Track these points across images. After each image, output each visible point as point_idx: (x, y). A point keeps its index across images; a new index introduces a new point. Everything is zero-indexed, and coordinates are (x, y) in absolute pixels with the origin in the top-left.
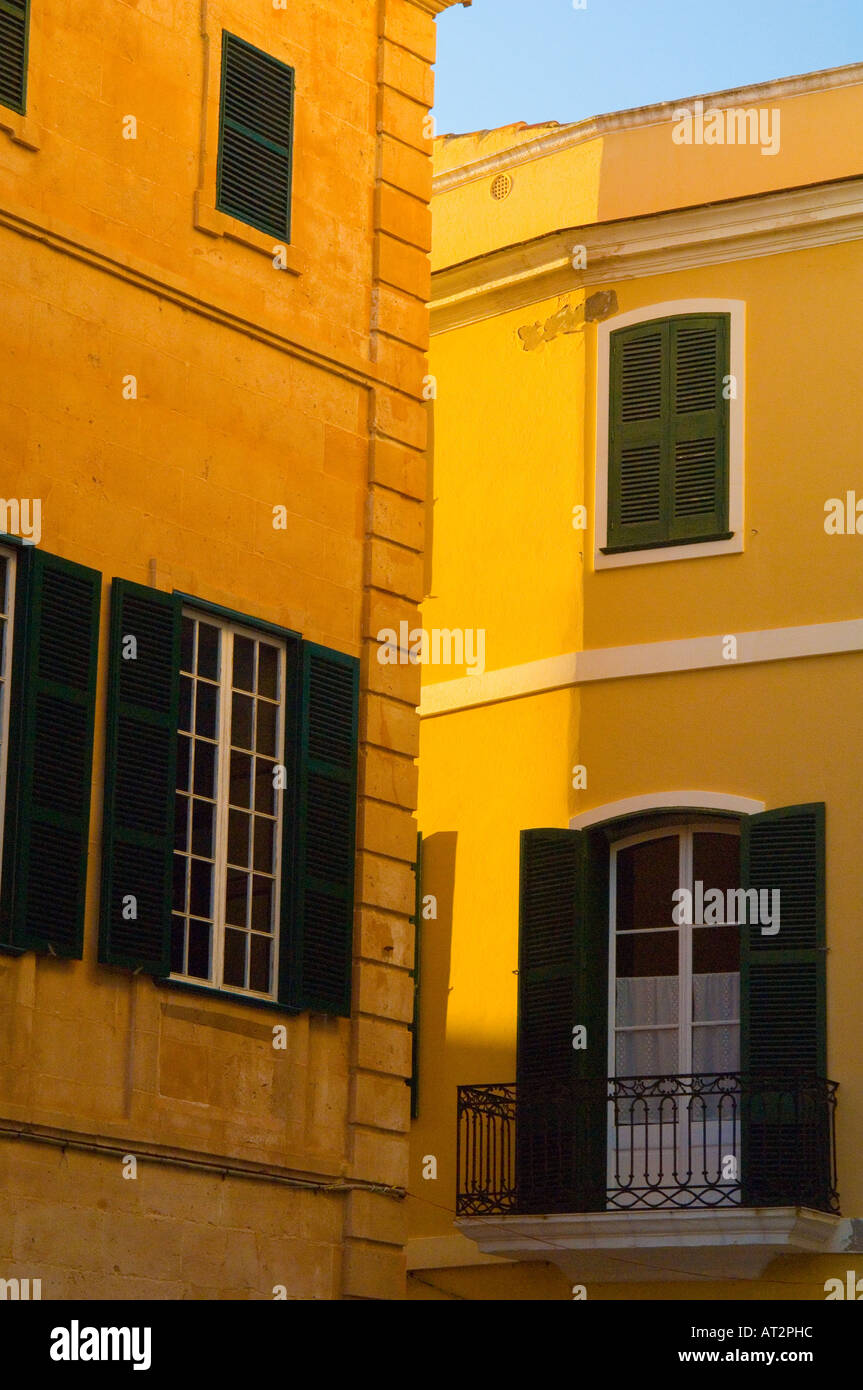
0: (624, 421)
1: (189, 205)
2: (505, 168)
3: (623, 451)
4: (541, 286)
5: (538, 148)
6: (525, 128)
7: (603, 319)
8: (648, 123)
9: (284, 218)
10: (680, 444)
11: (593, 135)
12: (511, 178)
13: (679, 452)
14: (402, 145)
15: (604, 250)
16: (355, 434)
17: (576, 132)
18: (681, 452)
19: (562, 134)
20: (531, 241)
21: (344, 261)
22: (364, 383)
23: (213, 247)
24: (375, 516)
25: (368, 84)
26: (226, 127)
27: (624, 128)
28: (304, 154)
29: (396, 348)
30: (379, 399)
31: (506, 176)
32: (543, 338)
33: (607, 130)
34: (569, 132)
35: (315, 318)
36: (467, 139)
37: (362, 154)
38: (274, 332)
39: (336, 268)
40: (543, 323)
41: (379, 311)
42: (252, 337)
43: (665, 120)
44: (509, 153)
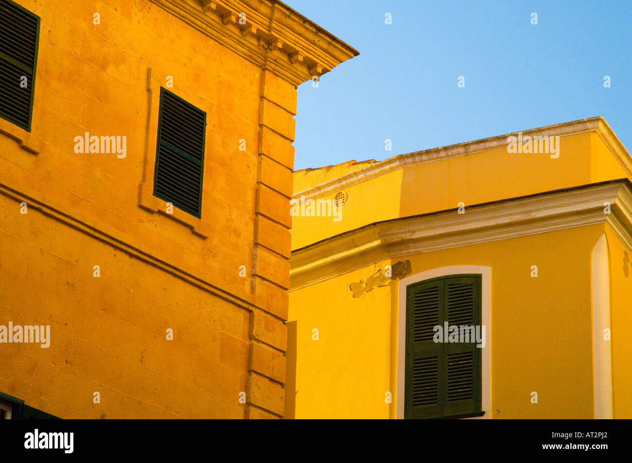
0: (415, 341)
1: (136, 192)
2: (343, 188)
3: (415, 360)
4: (364, 258)
5: (363, 175)
6: (355, 163)
7: (402, 278)
8: (430, 159)
9: (198, 203)
10: (451, 355)
11: (397, 167)
12: (346, 193)
13: (449, 360)
14: (274, 163)
15: (402, 235)
16: (240, 339)
17: (386, 165)
18: (451, 360)
19: (378, 167)
20: (358, 229)
21: (236, 232)
22: (247, 308)
23: (151, 219)
24: (252, 392)
25: (254, 125)
26: (161, 145)
27: (416, 162)
28: (212, 165)
29: (268, 286)
30: (256, 318)
31: (343, 192)
32: (365, 289)
33: (405, 164)
34: (383, 165)
35: (216, 265)
36: (320, 171)
37: (248, 167)
38: (188, 272)
39: (230, 235)
40: (365, 280)
41: (258, 263)
42: (175, 275)
43: (441, 158)
44: (345, 178)
